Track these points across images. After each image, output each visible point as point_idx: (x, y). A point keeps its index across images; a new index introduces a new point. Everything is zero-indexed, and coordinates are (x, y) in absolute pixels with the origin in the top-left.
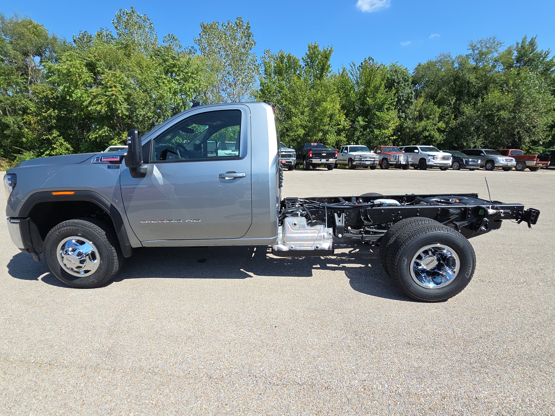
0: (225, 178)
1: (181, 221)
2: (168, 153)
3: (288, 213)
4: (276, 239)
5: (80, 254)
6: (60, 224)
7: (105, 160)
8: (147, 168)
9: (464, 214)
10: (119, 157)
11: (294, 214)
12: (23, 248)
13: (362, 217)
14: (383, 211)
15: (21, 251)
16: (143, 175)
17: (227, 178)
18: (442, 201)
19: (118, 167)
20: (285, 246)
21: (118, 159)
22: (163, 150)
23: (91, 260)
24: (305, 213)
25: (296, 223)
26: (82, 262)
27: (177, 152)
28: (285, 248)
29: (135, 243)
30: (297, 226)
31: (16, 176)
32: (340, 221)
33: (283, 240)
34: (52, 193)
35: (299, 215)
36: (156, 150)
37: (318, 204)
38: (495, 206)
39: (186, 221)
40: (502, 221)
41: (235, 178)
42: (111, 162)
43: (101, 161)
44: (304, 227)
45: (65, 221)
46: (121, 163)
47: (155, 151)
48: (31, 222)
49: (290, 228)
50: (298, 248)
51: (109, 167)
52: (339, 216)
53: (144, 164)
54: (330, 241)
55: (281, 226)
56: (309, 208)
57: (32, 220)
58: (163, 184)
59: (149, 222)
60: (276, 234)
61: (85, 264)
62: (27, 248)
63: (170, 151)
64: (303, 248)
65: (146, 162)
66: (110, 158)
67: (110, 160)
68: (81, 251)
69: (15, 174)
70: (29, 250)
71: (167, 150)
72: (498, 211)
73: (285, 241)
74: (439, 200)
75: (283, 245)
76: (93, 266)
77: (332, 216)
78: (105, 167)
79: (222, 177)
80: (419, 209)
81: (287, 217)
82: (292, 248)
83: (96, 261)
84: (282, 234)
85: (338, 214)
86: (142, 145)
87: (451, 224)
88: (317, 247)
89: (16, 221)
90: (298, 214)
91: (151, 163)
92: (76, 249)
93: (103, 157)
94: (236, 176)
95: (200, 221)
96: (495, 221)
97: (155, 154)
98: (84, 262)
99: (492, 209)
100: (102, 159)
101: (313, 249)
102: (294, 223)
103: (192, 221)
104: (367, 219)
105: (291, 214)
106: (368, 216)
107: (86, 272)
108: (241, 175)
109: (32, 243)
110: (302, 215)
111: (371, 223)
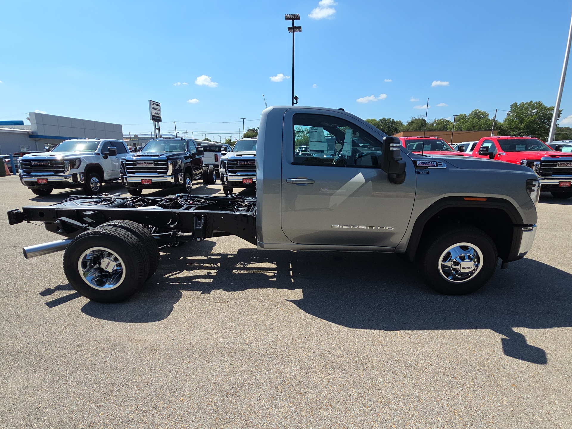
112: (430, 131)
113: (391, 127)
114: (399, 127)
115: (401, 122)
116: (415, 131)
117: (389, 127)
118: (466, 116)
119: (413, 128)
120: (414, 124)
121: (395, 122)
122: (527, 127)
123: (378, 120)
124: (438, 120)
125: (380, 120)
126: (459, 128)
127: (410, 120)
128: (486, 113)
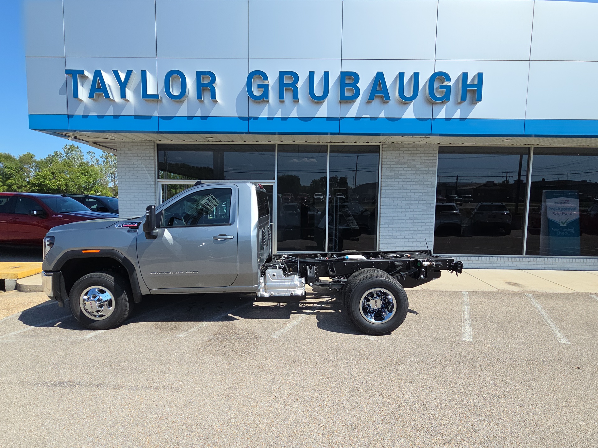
0: (217, 239)
1: (183, 273)
2: (175, 219)
3: (270, 266)
4: (258, 287)
5: (99, 300)
6: (86, 276)
7: (126, 225)
8: (158, 232)
9: (408, 266)
10: (137, 223)
11: (274, 267)
12: (52, 296)
13: (329, 269)
14: (346, 264)
15: (50, 299)
16: (155, 237)
17: (219, 240)
18: (398, 256)
19: (136, 231)
20: (267, 293)
21: (136, 225)
22: (171, 217)
23: (107, 306)
24: (282, 266)
25: (275, 274)
26: (101, 306)
27: (182, 218)
28: (266, 295)
29: (144, 291)
30: (276, 277)
31: (54, 239)
32: (311, 272)
33: (265, 288)
34: (82, 251)
35: (278, 268)
36: (166, 217)
37: (294, 259)
38: (429, 260)
39: (187, 273)
40: (441, 271)
41: (225, 239)
42: (130, 227)
43: (123, 226)
44: (281, 277)
45: (90, 274)
46: (138, 228)
47: (165, 219)
48: (62, 274)
49: (270, 278)
50: (277, 294)
51: (128, 231)
52: (310, 269)
53: (156, 229)
54: (302, 288)
55: (263, 277)
56: (287, 262)
57: (62, 273)
58: (172, 244)
59: (157, 273)
60: (257, 282)
61: (103, 308)
62: (56, 296)
63: (176, 218)
64: (281, 294)
65: (158, 227)
66: (130, 224)
67: (130, 225)
68: (101, 298)
69: (53, 237)
70: (57, 298)
71: (174, 217)
72: (431, 263)
73: (267, 289)
74: (396, 256)
75: (265, 292)
76: (109, 311)
77: (305, 268)
78: (125, 231)
79: (215, 239)
80: (374, 263)
81: (268, 269)
82: (272, 294)
83: (111, 308)
84: (264, 283)
85: (309, 267)
86: (156, 214)
87: (399, 274)
88: (292, 294)
89: (49, 274)
90: (276, 267)
91: (161, 228)
92: (96, 296)
93: (124, 224)
94: (226, 238)
95: (198, 272)
96: (435, 271)
97: (165, 220)
98: (103, 306)
99: (427, 261)
100: (124, 225)
101: (289, 295)
102: (273, 274)
103: (191, 272)
104: (333, 271)
105: (271, 267)
106: (334, 268)
107: (101, 316)
108: (230, 237)
109: (60, 292)
110: (280, 268)
111: (335, 274)
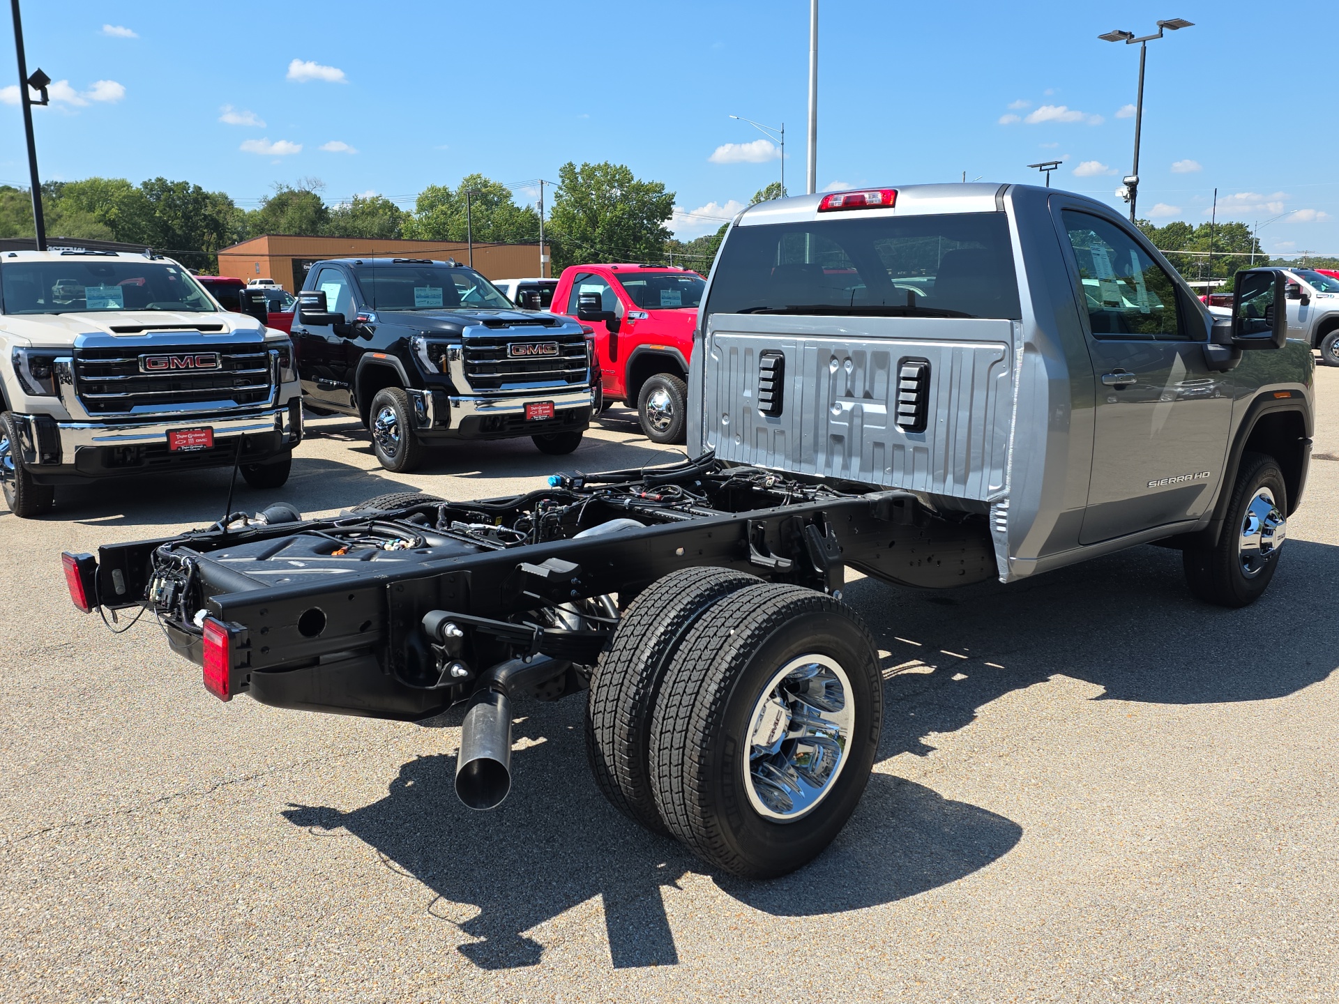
112: (348, 236)
113: (196, 215)
114: (228, 217)
115: (227, 198)
116: (298, 235)
117: (187, 217)
118: (449, 196)
119: (290, 225)
120: (290, 211)
121: (206, 197)
122: (610, 236)
123: (137, 185)
124: (364, 201)
125: (145, 184)
126: (438, 233)
127: (272, 195)
128: (504, 190)
